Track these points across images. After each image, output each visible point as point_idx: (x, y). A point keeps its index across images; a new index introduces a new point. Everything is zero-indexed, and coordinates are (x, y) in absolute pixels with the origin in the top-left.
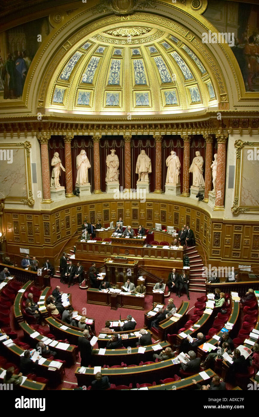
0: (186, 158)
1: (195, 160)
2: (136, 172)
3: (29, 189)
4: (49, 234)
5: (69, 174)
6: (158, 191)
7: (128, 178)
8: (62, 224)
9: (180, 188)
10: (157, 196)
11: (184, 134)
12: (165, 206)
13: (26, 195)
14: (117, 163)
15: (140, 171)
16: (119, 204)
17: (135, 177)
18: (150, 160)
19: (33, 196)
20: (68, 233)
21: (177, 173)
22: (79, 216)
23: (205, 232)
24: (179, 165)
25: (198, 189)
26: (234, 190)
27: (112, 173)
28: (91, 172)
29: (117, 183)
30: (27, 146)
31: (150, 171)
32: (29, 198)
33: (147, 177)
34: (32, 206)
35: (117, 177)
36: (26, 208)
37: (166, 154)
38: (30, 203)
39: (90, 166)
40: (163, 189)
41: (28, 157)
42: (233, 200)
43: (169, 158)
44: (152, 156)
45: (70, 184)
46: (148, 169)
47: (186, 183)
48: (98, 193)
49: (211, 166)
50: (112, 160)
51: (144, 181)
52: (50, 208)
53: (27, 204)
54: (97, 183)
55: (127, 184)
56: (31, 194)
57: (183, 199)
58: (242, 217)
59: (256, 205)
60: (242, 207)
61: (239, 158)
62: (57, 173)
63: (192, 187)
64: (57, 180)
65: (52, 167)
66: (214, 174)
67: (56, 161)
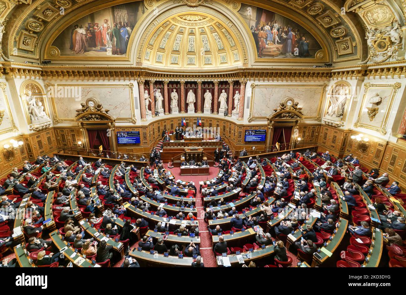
0: (216, 93)
1: (222, 94)
2: (187, 102)
3: (133, 113)
4: (146, 139)
5: (153, 103)
6: (199, 112)
7: (183, 105)
8: (152, 133)
9: (212, 111)
10: (199, 114)
11: (216, 80)
12: (204, 120)
13: (131, 117)
14: (177, 97)
15: (190, 101)
16: (179, 120)
17: (187, 105)
18: (195, 95)
19: (136, 117)
20: (154, 138)
21: (211, 102)
22: (159, 127)
23: (230, 132)
24: (211, 98)
25: (224, 110)
26: (249, 109)
27: (174, 103)
28: (163, 102)
29: (177, 108)
30: (131, 86)
31: (195, 101)
32: (133, 118)
33: (193, 104)
34: (135, 123)
35: (177, 105)
36: (131, 124)
37: (204, 92)
38: (134, 121)
39: (163, 99)
40: (203, 111)
41: (132, 93)
42: (249, 114)
43: (206, 94)
44: (195, 92)
45: (153, 109)
46: (194, 100)
47: (215, 107)
48: (168, 114)
49: (234, 98)
50: (174, 95)
51: (191, 107)
52: (147, 124)
53: (132, 122)
54: (167, 109)
55: (182, 109)
56: (134, 116)
57: (215, 116)
58: (253, 123)
59: (260, 116)
60: (253, 118)
61: (252, 93)
62: (147, 103)
63: (220, 109)
64: (147, 107)
65: (145, 99)
66: (236, 102)
67: (146, 95)
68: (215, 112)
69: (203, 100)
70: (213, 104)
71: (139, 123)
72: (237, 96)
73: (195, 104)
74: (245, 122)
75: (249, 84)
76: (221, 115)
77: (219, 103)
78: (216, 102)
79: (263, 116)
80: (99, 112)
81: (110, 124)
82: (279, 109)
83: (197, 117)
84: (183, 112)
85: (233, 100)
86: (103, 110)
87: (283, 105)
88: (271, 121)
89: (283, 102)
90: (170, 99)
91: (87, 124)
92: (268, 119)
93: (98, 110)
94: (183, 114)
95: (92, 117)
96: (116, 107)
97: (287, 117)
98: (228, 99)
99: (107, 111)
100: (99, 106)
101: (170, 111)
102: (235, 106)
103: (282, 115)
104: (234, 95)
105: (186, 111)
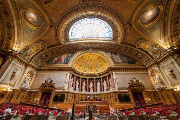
0: (102, 82)
1: (104, 82)
3: (65, 85)
5: (74, 84)
6: (95, 92)
7: (88, 88)
9: (101, 91)
11: (101, 77)
13: (63, 87)
14: (85, 84)
16: (85, 95)
17: (89, 88)
21: (100, 86)
24: (100, 84)
26: (117, 84)
27: (84, 87)
34: (64, 90)
35: (85, 88)
36: (63, 91)
37: (97, 82)
40: (97, 91)
42: (117, 86)
45: (74, 87)
46: (92, 86)
47: (102, 88)
50: (84, 83)
51: (91, 89)
54: (80, 89)
55: (87, 90)
56: (65, 87)
57: (102, 92)
58: (120, 91)
59: (123, 87)
60: (120, 88)
61: (116, 76)
62: (72, 83)
63: (104, 89)
64: (71, 85)
65: (71, 81)
66: (110, 83)
67: (72, 80)
68: (103, 91)
69: (97, 86)
70: (101, 87)
71: (66, 90)
72: (110, 80)
73: (93, 88)
74: (116, 90)
75: (114, 73)
76: (105, 92)
77: (104, 86)
78: (102, 86)
79: (124, 87)
80: (51, 84)
81: (53, 90)
82: (130, 83)
83: (94, 94)
84: (87, 92)
85: (109, 82)
86: (53, 83)
87: (131, 81)
88: (129, 89)
89: (131, 79)
90: (82, 85)
91: (43, 90)
92: (127, 88)
93: (51, 83)
94: (88, 93)
95: (47, 86)
96: (58, 83)
97: (136, 87)
98: (107, 83)
99: (54, 84)
100: (52, 81)
101: (81, 91)
102: (111, 85)
103: (133, 86)
104: (109, 80)
105: (89, 91)
